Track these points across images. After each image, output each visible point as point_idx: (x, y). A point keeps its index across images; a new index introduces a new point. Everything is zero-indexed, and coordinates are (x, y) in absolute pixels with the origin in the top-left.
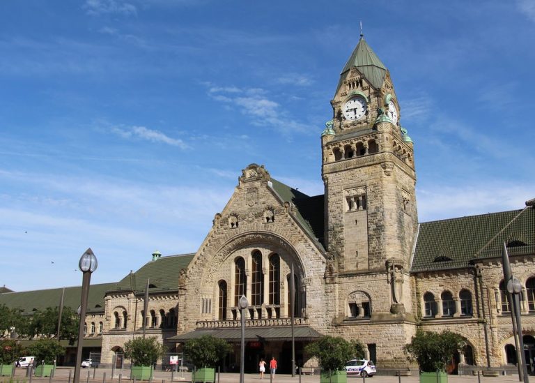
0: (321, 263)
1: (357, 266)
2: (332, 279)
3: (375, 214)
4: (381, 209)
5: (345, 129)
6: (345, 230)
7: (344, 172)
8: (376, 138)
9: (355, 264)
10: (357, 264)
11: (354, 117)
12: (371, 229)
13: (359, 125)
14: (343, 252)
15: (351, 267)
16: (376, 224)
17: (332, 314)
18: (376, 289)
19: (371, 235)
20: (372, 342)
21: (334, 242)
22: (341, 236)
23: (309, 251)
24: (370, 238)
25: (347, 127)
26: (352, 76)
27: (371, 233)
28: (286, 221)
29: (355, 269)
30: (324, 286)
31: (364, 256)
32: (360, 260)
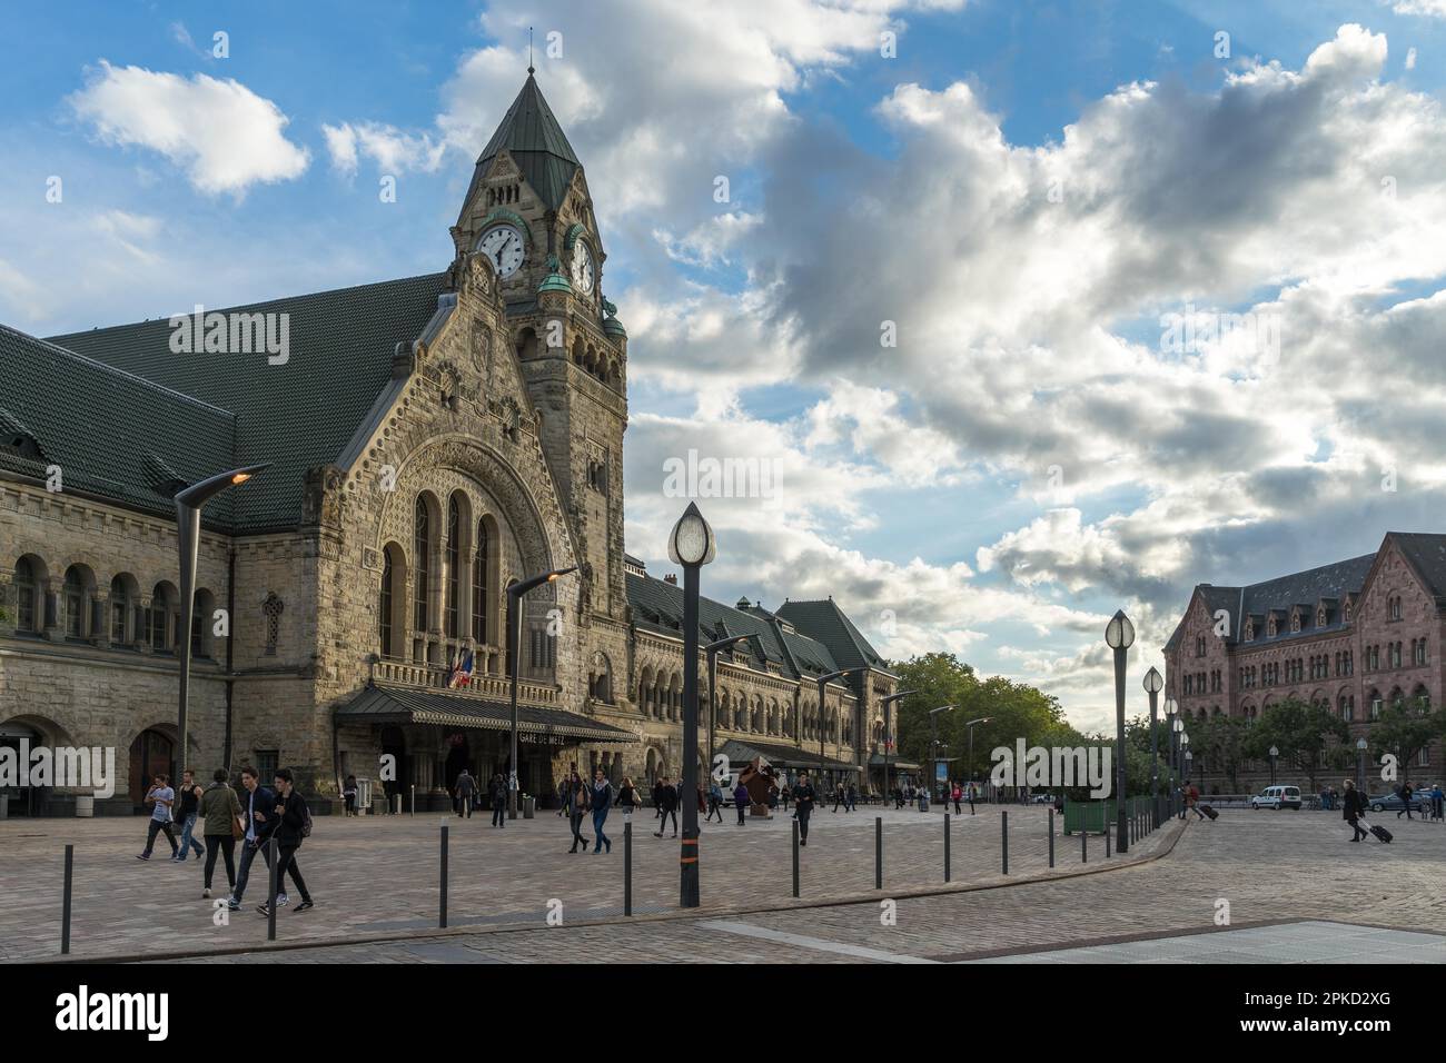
0: (574, 579)
1: (598, 603)
2: (587, 620)
7: (588, 400)
9: (597, 599)
12: (612, 537)
18: (615, 653)
19: (612, 551)
22: (585, 534)
23: (562, 543)
24: (610, 556)
28: (534, 454)
29: (596, 607)
31: (604, 586)
32: (600, 592)
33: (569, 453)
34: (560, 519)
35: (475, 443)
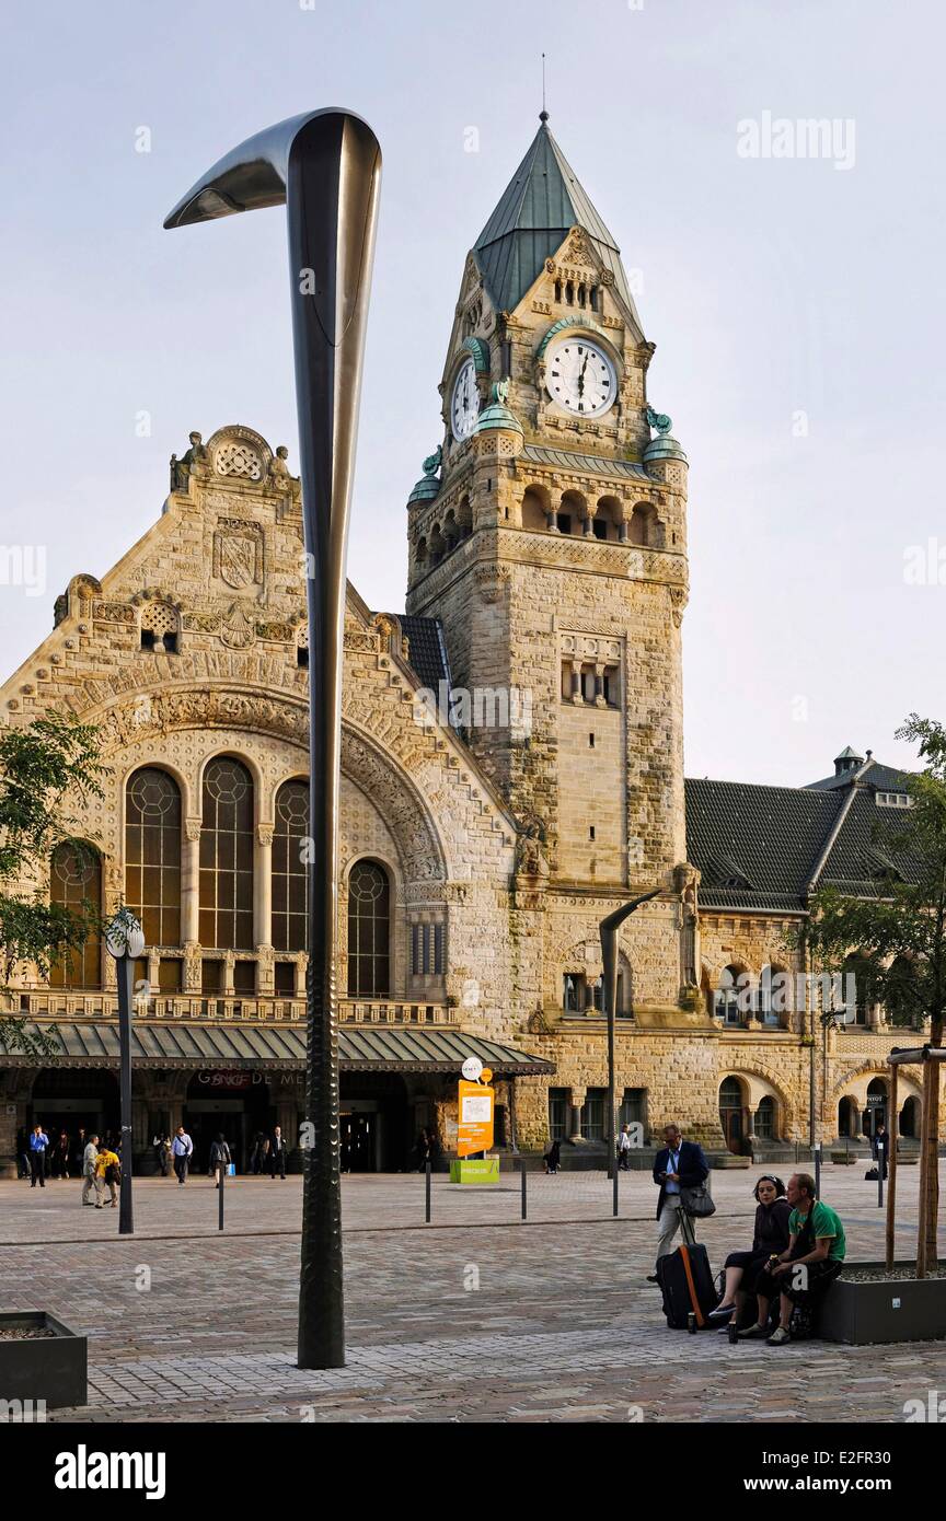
0: (497, 842)
1: (592, 870)
2: (534, 898)
3: (646, 731)
4: (664, 722)
5: (549, 430)
6: (562, 756)
7: (561, 575)
8: (662, 501)
9: (588, 865)
10: (593, 864)
11: (574, 405)
12: (636, 770)
13: (592, 439)
14: (555, 820)
15: (575, 871)
16: (650, 759)
17: (531, 999)
18: (642, 940)
19: (634, 789)
20: (638, 1084)
21: (527, 786)
22: (550, 772)
23: (459, 796)
24: (630, 797)
25: (556, 426)
26: (570, 257)
27: (636, 781)
28: (380, 679)
29: (587, 877)
30: (505, 914)
31: (612, 844)
32: (601, 854)
33: (507, 662)
34: (451, 762)
35: (222, 687)
